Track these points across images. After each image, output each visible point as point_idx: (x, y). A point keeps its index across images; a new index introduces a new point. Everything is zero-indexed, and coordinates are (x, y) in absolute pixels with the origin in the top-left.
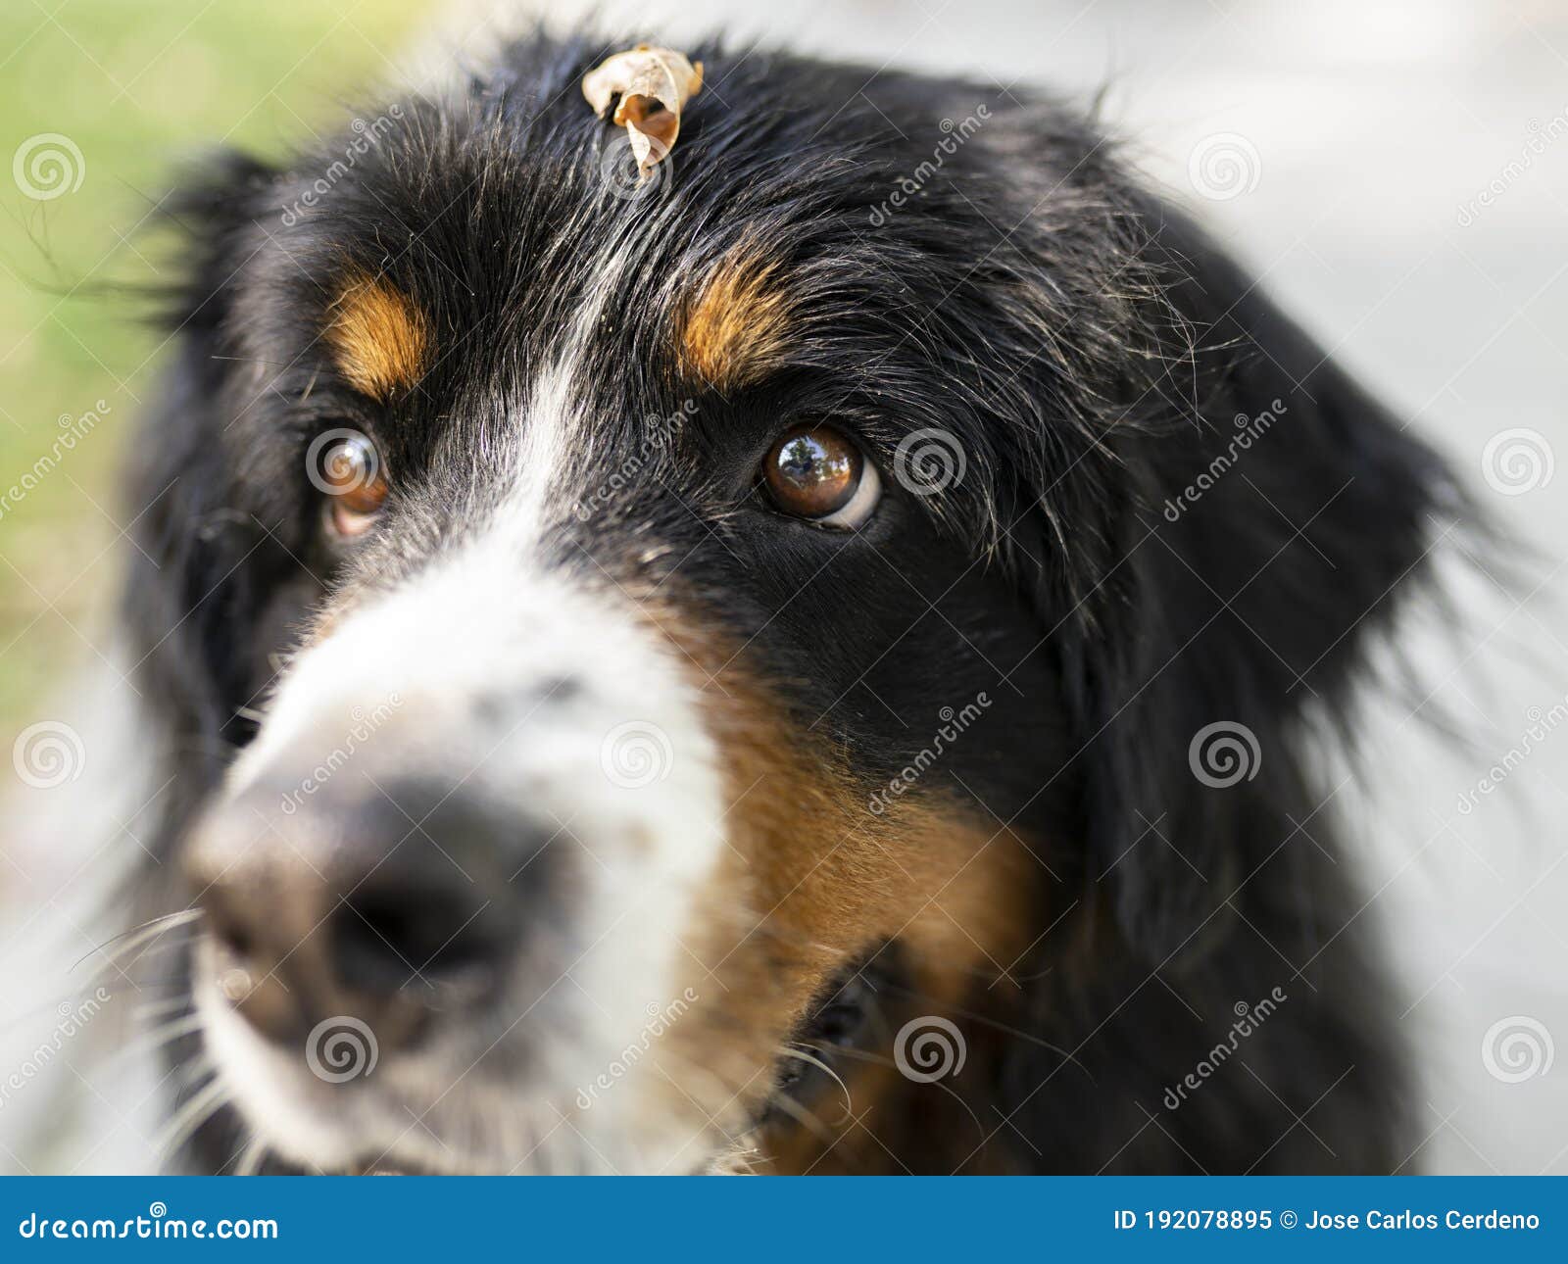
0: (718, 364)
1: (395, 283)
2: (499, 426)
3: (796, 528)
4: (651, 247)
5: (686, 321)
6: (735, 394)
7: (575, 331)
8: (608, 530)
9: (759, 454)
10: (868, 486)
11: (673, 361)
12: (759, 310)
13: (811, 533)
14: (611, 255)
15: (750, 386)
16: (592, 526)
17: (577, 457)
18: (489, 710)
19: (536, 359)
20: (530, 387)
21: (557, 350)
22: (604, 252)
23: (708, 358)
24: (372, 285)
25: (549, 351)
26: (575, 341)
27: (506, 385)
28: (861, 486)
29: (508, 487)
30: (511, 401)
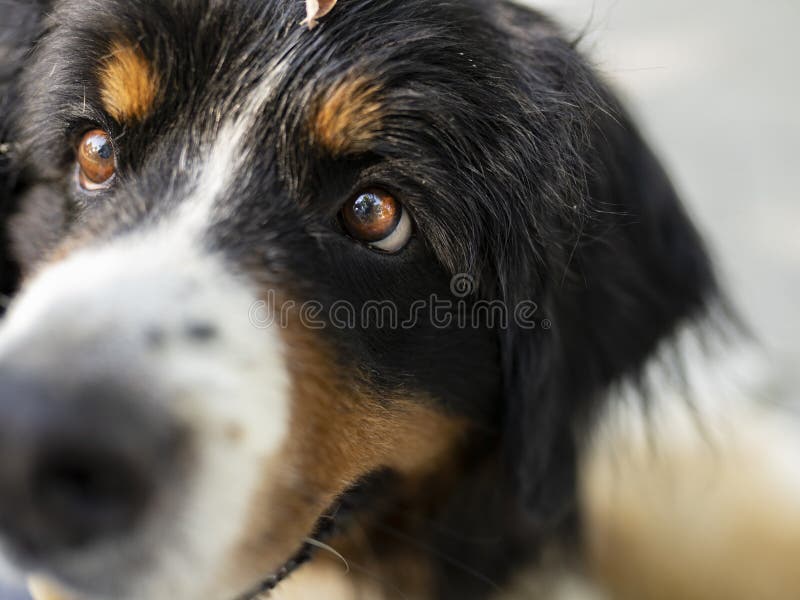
0: (335, 139)
1: (145, 53)
2: (194, 153)
3: (359, 247)
4: (303, 63)
5: (318, 110)
6: (340, 158)
7: (249, 103)
8: (251, 233)
9: (345, 198)
10: (402, 228)
11: (307, 134)
12: (365, 112)
13: (367, 251)
14: (278, 63)
15: (351, 155)
16: (240, 227)
17: (238, 181)
18: (156, 338)
19: (223, 118)
20: (217, 133)
21: (237, 114)
22: (275, 62)
23: (329, 135)
24: (131, 52)
25: (232, 113)
26: (249, 110)
27: (203, 127)
28: (398, 227)
29: (192, 191)
30: (204, 138)
